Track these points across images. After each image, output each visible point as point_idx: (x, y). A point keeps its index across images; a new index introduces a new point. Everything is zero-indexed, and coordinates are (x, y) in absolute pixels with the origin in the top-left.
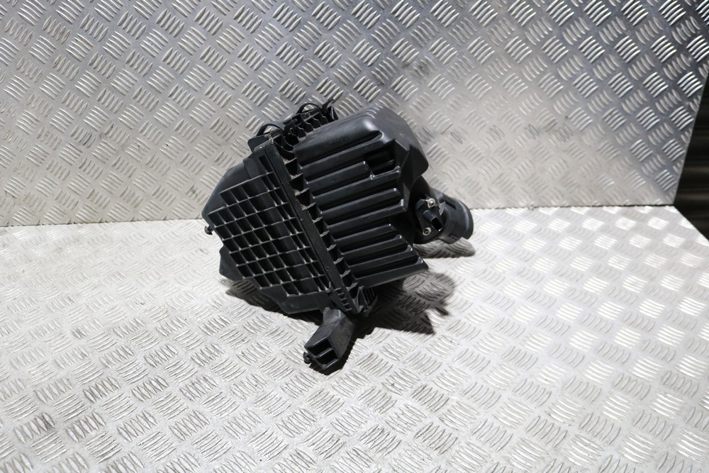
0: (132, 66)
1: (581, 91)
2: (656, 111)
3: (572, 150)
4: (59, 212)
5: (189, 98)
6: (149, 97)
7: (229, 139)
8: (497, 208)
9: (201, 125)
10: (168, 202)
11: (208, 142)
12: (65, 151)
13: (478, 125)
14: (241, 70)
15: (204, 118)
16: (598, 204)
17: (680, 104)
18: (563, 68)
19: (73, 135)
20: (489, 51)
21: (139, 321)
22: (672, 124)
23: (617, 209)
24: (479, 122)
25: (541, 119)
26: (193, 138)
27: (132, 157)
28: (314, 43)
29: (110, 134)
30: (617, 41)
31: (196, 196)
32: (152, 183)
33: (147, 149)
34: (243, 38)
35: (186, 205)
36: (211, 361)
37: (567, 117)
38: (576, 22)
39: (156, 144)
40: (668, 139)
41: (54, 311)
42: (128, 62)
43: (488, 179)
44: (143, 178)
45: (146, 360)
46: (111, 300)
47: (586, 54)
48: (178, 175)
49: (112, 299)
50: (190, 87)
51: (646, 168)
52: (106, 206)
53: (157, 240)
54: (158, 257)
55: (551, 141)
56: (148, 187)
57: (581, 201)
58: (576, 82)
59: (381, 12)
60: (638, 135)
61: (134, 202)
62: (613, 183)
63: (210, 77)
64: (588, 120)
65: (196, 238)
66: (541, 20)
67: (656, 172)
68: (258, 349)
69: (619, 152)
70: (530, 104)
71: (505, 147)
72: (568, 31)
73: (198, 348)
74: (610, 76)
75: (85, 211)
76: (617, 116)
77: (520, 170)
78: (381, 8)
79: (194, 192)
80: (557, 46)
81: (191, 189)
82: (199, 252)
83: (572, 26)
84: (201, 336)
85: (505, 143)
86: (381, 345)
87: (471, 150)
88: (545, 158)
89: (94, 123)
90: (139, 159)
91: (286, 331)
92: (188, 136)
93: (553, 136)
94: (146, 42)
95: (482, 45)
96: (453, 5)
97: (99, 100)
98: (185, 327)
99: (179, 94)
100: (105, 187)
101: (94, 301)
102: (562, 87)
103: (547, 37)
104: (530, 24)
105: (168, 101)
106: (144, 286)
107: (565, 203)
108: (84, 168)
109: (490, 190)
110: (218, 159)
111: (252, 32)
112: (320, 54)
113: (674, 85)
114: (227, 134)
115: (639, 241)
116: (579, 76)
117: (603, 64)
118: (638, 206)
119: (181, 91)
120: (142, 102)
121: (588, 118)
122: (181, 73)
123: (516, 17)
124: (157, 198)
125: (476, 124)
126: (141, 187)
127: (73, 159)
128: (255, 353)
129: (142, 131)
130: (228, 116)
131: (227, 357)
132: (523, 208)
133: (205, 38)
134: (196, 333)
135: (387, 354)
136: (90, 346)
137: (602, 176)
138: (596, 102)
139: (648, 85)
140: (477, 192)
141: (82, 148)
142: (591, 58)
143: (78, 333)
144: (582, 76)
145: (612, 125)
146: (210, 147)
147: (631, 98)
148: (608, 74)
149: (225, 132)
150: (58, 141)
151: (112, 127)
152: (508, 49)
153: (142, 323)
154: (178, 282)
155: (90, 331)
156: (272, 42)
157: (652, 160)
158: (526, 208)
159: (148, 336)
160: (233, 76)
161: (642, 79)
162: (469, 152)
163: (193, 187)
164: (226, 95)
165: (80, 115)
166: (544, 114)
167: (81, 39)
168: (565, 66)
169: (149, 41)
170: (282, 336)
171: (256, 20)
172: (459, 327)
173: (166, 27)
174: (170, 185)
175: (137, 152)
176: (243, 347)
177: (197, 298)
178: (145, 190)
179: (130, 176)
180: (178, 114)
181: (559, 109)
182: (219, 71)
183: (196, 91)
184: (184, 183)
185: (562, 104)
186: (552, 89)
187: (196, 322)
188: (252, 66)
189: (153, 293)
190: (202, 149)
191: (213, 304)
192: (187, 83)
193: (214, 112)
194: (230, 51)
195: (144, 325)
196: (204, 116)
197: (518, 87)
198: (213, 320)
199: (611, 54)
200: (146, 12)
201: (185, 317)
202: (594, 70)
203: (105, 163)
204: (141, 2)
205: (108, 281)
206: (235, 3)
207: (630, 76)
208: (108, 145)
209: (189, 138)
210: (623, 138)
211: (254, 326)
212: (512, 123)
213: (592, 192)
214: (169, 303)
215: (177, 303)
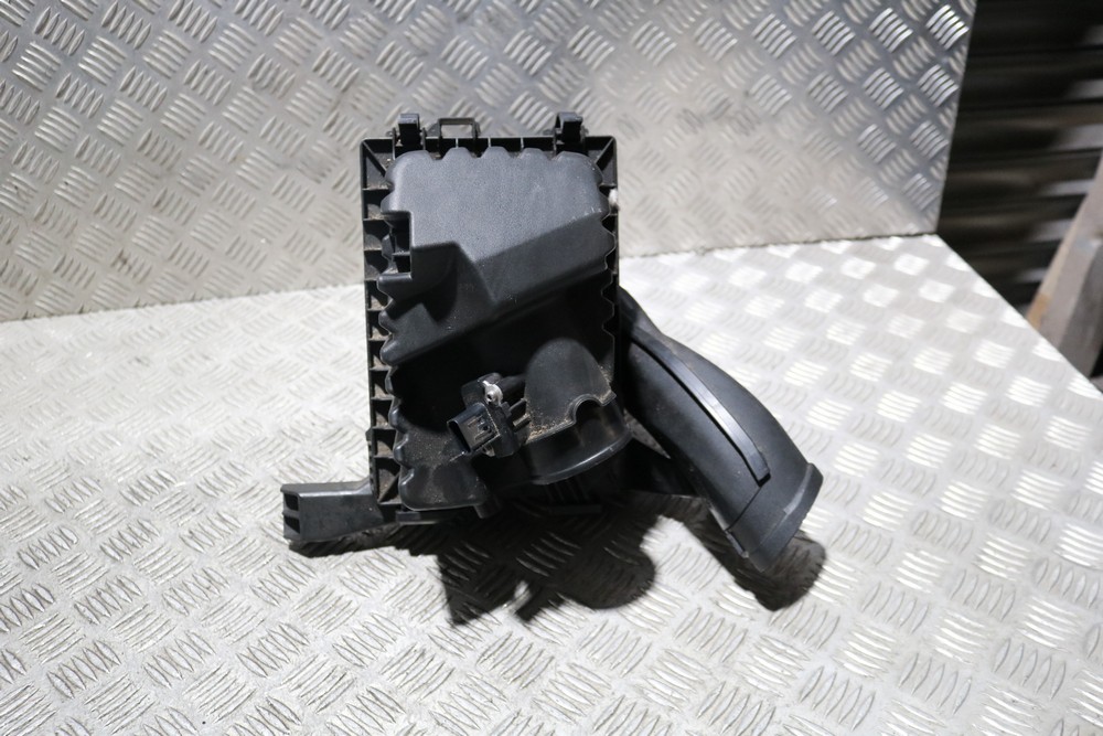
1: (768, 48)
2: (895, 75)
3: (760, 149)
5: (93, 97)
6: (20, 99)
7: (171, 166)
8: (644, 256)
9: (122, 145)
10: (83, 282)
11: (137, 175)
14: (177, 43)
15: (124, 133)
16: (814, 238)
17: (933, 62)
18: (734, 8)
21: (17, 490)
22: (924, 98)
23: (845, 245)
25: (705, 97)
26: (110, 168)
31: (130, 268)
32: (50, 251)
33: (31, 193)
35: (113, 284)
36: (134, 549)
37: (747, 94)
39: (47, 183)
40: (918, 122)
43: (624, 206)
44: (34, 245)
45: (20, 557)
48: (94, 235)
50: (91, 77)
51: (886, 173)
53: (64, 348)
54: (63, 377)
55: (724, 137)
56: (45, 259)
57: (784, 235)
58: (757, 31)
60: (869, 117)
61: (23, 285)
62: (834, 201)
63: (123, 58)
64: (783, 97)
65: (131, 339)
67: (903, 180)
68: (217, 523)
69: (840, 149)
70: (684, 75)
71: (647, 151)
73: (115, 529)
74: (814, 19)
76: (831, 87)
77: (676, 189)
79: (125, 262)
81: (120, 256)
82: (135, 364)
84: (122, 507)
85: (646, 144)
88: (717, 165)
90: (20, 211)
91: (268, 489)
92: (101, 165)
93: (728, 127)
98: (96, 494)
99: (74, 92)
102: (734, 41)
105: (55, 104)
106: (32, 428)
107: (759, 239)
110: (158, 203)
113: (922, 30)
114: (167, 157)
115: (879, 296)
116: (761, 21)
118: (880, 237)
119: (77, 86)
120: (11, 109)
121: (783, 92)
122: (72, 54)
124: (62, 276)
126: (32, 260)
128: (211, 531)
129: (18, 161)
130: (165, 126)
131: (162, 542)
132: (688, 252)
134: (115, 503)
137: (815, 190)
138: (794, 64)
139: (878, 32)
144: (767, 20)
145: (824, 103)
146: (143, 182)
147: (852, 55)
148: (810, 16)
149: (164, 155)
153: (21, 494)
154: (93, 417)
157: (895, 159)
158: (693, 253)
159: (29, 514)
160: (164, 54)
161: (868, 22)
163: (122, 253)
164: (158, 89)
166: (708, 90)
174: (83, 253)
175: (15, 200)
176: (191, 521)
177: (122, 442)
178: (39, 264)
179: (9, 242)
180: (78, 127)
181: (733, 79)
182: (139, 47)
183: (103, 83)
184: (106, 246)
185: (736, 71)
186: (718, 45)
187: (115, 484)
188: (196, 35)
189: (47, 439)
190: (128, 186)
191: (148, 450)
192: (84, 71)
193: (141, 120)
194: (153, 10)
195: (24, 496)
196: (124, 127)
197: (660, 45)
198: (145, 478)
201: (97, 477)
202: (788, 10)
207: (848, 18)
209: (103, 168)
210: (844, 123)
211: (213, 483)
212: (656, 108)
213: (801, 219)
214: (72, 455)
215: (86, 453)
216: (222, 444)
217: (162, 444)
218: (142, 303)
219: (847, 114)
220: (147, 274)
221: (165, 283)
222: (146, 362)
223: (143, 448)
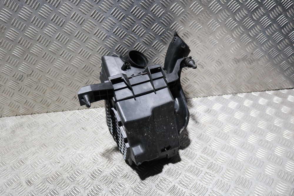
0: (40, 42)
1: (259, 41)
3: (254, 68)
4: (10, 111)
5: (70, 56)
6: (50, 56)
7: (91, 73)
8: (219, 95)
9: (77, 68)
10: (64, 103)
12: (10, 83)
13: (211, 60)
14: (96, 41)
15: (78, 65)
16: (264, 90)
18: (252, 31)
19: (13, 76)
20: (217, 26)
21: (59, 174)
24: (211, 58)
25: (240, 55)
26: (73, 74)
27: (44, 84)
28: (132, 26)
29: (32, 75)
30: (278, 17)
31: (77, 100)
32: (55, 95)
33: (51, 81)
34: (96, 26)
37: (252, 54)
38: (259, 10)
39: (56, 78)
41: (15, 169)
42: (38, 40)
43: (215, 83)
44: (51, 93)
46: (42, 161)
47: (263, 24)
48: (68, 91)
49: (43, 160)
50: (70, 50)
51: (286, 73)
52: (33, 107)
53: (60, 123)
54: (62, 134)
55: (245, 64)
56: (53, 97)
57: (256, 89)
58: (257, 37)
59: (165, 9)
60: (284, 59)
61: (47, 104)
62: (271, 81)
63: (80, 45)
64: (262, 54)
65: (80, 121)
66: (242, 10)
67: (290, 75)
68: (119, 187)
69: (274, 67)
70: (236, 49)
71: (223, 69)
72: (255, 14)
73: (90, 188)
74: (273, 34)
75: (23, 110)
76: (275, 51)
77: (229, 78)
78: (165, 7)
80: (249, 22)
81: (75, 97)
82: (82, 130)
83: (257, 12)
84: (90, 181)
85: (223, 67)
86: (178, 180)
87: (208, 71)
88: (242, 72)
89: (24, 70)
90: (48, 85)
91: (131, 175)
92: (71, 73)
93: (246, 62)
94: (46, 30)
95: (214, 23)
96: (201, 4)
97: (25, 59)
98: (82, 176)
99: (65, 54)
100: (32, 99)
101: (34, 162)
102: (250, 40)
103: (245, 17)
104: (237, 12)
105: (60, 58)
106: (58, 152)
107: (249, 91)
108: (21, 91)
109: (215, 88)
110: (87, 83)
111: (100, 22)
112: (135, 31)
114: (90, 71)
116: (259, 34)
117: (270, 29)
118: (281, 89)
120: (47, 59)
121: (262, 53)
122: (65, 44)
123: (231, 8)
124: (58, 102)
125: (210, 59)
126: (50, 98)
127: (15, 87)
128: (118, 189)
129: (48, 72)
130: (90, 63)
131: (105, 193)
132: (230, 94)
133: (76, 27)
134: (88, 179)
135: (181, 185)
136: (36, 190)
137: (267, 78)
138: (266, 46)
139: (290, 37)
140: (210, 89)
141: (19, 82)
142: (265, 26)
143: (29, 183)
144: (261, 34)
145: (272, 56)
146: (82, 78)
147: (282, 43)
149: (89, 70)
150: (6, 79)
151: (33, 71)
152: (226, 24)
153: (60, 175)
154: (74, 148)
155: (35, 181)
156: (111, 27)
157: (289, 70)
158: (232, 94)
159: (64, 182)
160: (91, 44)
161: (288, 34)
162: (206, 72)
163: (75, 96)
164: (89, 53)
165: (16, 67)
166: (242, 53)
167: (12, 30)
169: (48, 29)
170: (129, 178)
171: (102, 16)
173: (56, 22)
174: (64, 96)
175: (46, 82)
176: (112, 186)
177: (85, 158)
178: (52, 99)
179: (44, 93)
180: (65, 63)
181: (249, 50)
182: (84, 42)
183: (73, 52)
184: (71, 94)
185: (250, 48)
187: (86, 172)
188: (101, 39)
189: (63, 156)
190: (78, 79)
191: (93, 161)
192: (68, 48)
193: (83, 61)
194: (89, 32)
195: (61, 176)
196: (78, 63)
197: (230, 41)
198: (95, 170)
199: (275, 24)
200: (45, 15)
201: (81, 169)
202: (266, 31)
203: (31, 88)
204: (42, 10)
205: (40, 150)
206: (91, 8)
207: (282, 33)
208: (32, 80)
209: (71, 74)
210: (277, 61)
211: (115, 173)
212: (227, 58)
213: (261, 85)
214: (72, 161)
215: (76, 161)
217: (97, 159)
218: (80, 109)
219: (278, 58)
222: (85, 129)
223: (92, 160)
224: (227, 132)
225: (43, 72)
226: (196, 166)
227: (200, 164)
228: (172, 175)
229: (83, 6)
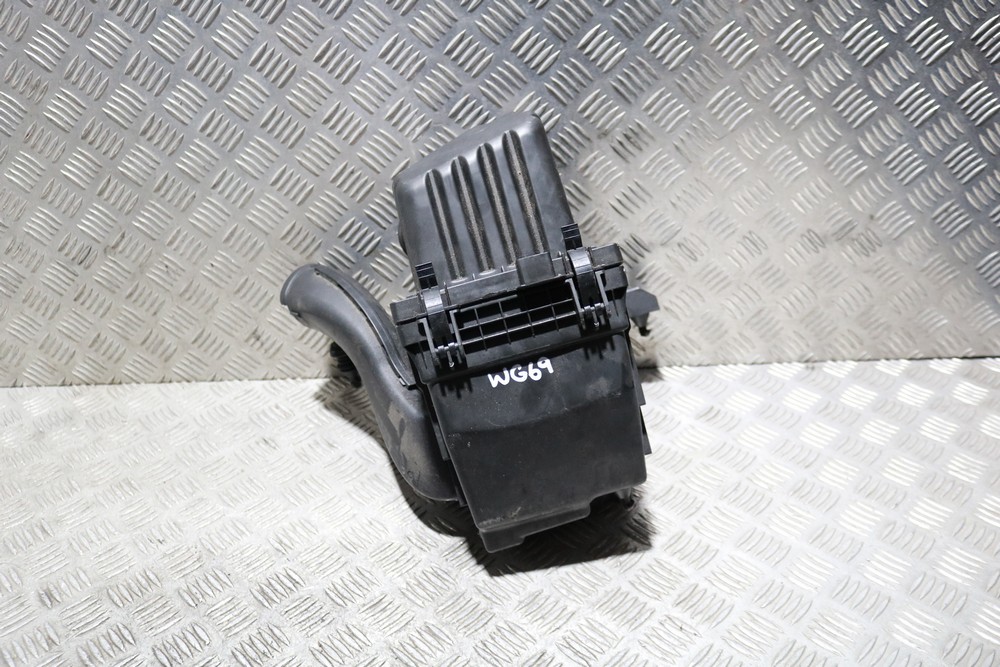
0: (150, 139)
1: (897, 175)
3: (879, 270)
4: (44, 366)
5: (245, 190)
6: (179, 188)
7: (311, 255)
8: (753, 364)
9: (267, 234)
10: (217, 354)
11: (278, 261)
12: (51, 273)
13: (723, 231)
14: (328, 145)
15: (269, 223)
16: (920, 356)
18: (868, 136)
19: (61, 250)
20: (744, 110)
21: (152, 577)
24: (724, 226)
25: (829, 220)
26: (253, 253)
27: (157, 283)
28: (448, 98)
29: (120, 248)
30: (961, 89)
31: (262, 344)
32: (191, 324)
33: (180, 271)
34: (331, 92)
35: (243, 356)
36: (265, 659)
37: (872, 217)
38: (892, 60)
39: (195, 263)
41: (14, 551)
42: (144, 132)
43: (739, 317)
44: (177, 317)
45: (155, 654)
46: (109, 532)
47: (907, 112)
48: (232, 312)
49: (113, 530)
50: (246, 172)
52: (119, 359)
53: (195, 420)
54: (194, 452)
55: (842, 257)
56: (185, 330)
57: (892, 351)
58: (889, 159)
59: (562, 46)
60: (992, 244)
61: (163, 353)
62: (945, 321)
63: (277, 156)
64: (908, 221)
65: (259, 418)
66: (832, 57)
68: (346, 637)
69: (958, 272)
70: (812, 197)
71: (767, 267)
72: (878, 74)
73: (246, 633)
74: (947, 148)
75: (86, 366)
76: (956, 214)
77: (791, 303)
78: (561, 38)
79: (258, 339)
80: (859, 100)
81: (253, 333)
82: (262, 445)
83: (885, 67)
84: (252, 608)
85: (768, 260)
86: (560, 633)
87: (711, 272)
88: (835, 282)
89: (94, 231)
90: (168, 287)
91: (396, 603)
92: (244, 250)
93: (849, 248)
94: (171, 101)
95: (732, 99)
96: (683, 34)
97: (101, 193)
98: (227, 590)
99: (228, 185)
100: (117, 329)
101: (82, 534)
102: (864, 168)
103: (842, 85)
104: (813, 64)
105: (210, 195)
106: (166, 507)
107: (866, 354)
108: (81, 300)
109: (741, 334)
111: (345, 83)
112: (460, 116)
114: (308, 247)
116: (895, 148)
117: (936, 130)
119: (231, 179)
120: (169, 197)
121: (908, 217)
122: (230, 151)
123: (791, 51)
124: (200, 347)
125: (719, 229)
126: (174, 331)
127: (64, 285)
128: (341, 646)
129: (171, 243)
130: (309, 219)
131: (292, 653)
132: (795, 362)
133: (267, 93)
134: (245, 603)
135: (569, 652)
136: (65, 622)
137: (928, 310)
138: (922, 191)
140: (719, 338)
141: (78, 269)
142: (916, 120)
143: (48, 597)
144: (901, 148)
145: (948, 229)
146: (282, 268)
147: (982, 184)
148: (944, 145)
149: (304, 245)
150: (38, 258)
151: (123, 236)
152: (776, 105)
153: (156, 581)
154: (224, 502)
155: (68, 592)
156: (379, 98)
158: (801, 364)
159: (164, 606)
160: (315, 154)
162: (706, 276)
163: (256, 330)
164: (305, 185)
165: (71, 217)
166: (835, 212)
167: (67, 96)
168: (872, 133)
169: (176, 98)
170: (388, 612)
171: (351, 62)
172: (695, 600)
173: (203, 75)
174: (220, 328)
175: (164, 276)
176: (322, 633)
177: (251, 533)
178: (180, 335)
179: (155, 313)
180: (228, 215)
181: (859, 203)
182: (292, 146)
183: (256, 178)
184: (242, 323)
185: (865, 196)
186: (848, 171)
187: (245, 581)
188: (346, 138)
189: (180, 521)
190: (268, 270)
191: (277, 545)
192: (239, 166)
193: (286, 212)
194: (309, 114)
195: (159, 584)
196: (270, 218)
197: (792, 168)
198: (275, 577)
199: (950, 111)
200: (170, 51)
201: (228, 570)
202: (922, 140)
203: (114, 292)
204: (162, 35)
205: (110, 497)
206: (315, 34)
207: (982, 148)
208: (119, 265)
209: (247, 254)
210: (965, 249)
211: (342, 591)
212: (780, 227)
213: (910, 337)
214: (204, 542)
215: (218, 542)
216: (349, 547)
217: (290, 539)
218: (271, 376)
219: (969, 239)
220: (278, 350)
221: (293, 360)
222: (273, 445)
223: (273, 542)
224: (766, 487)
225: (154, 240)
226: (634, 593)
227: (649, 588)
228: (542, 617)
229: (291, 26)
